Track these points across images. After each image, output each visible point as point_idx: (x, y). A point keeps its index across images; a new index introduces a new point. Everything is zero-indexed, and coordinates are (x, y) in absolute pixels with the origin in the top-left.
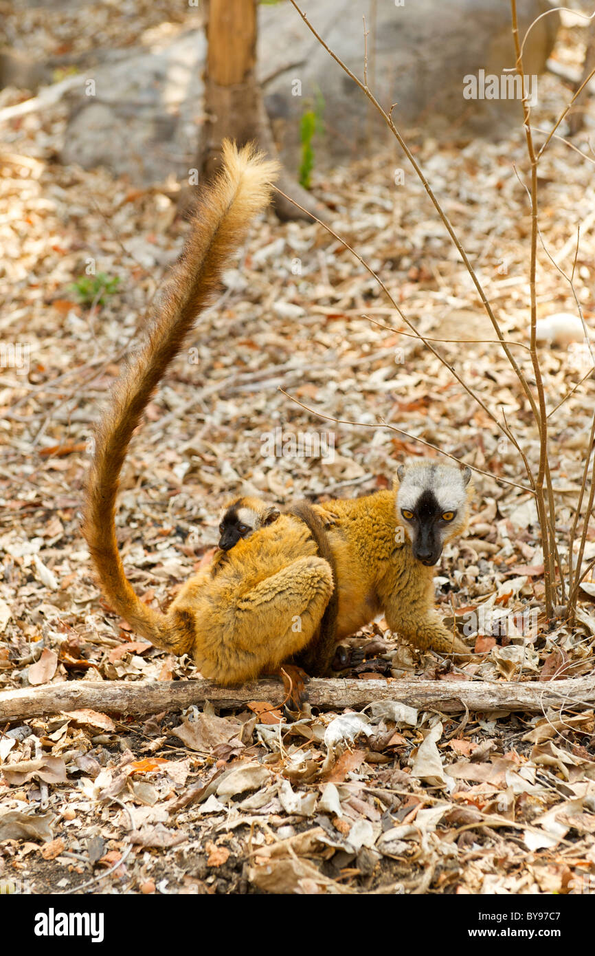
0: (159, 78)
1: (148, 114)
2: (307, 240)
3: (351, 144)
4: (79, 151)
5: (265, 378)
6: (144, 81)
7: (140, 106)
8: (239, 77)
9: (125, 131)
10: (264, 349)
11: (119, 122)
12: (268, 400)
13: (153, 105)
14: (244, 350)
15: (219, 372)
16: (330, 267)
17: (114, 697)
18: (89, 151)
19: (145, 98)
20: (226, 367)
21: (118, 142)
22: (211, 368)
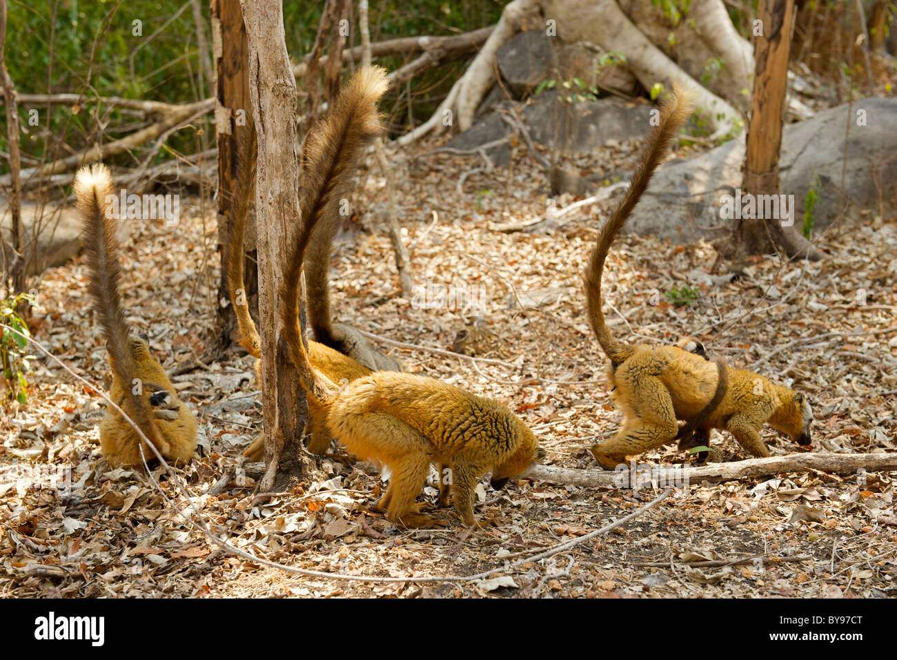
0: (688, 178)
1: (683, 200)
2: (817, 269)
3: (824, 219)
4: (635, 224)
5: (815, 342)
6: (678, 180)
7: (677, 196)
8: (768, 168)
9: (667, 211)
10: (809, 327)
11: (662, 206)
12: (825, 352)
13: (686, 195)
14: (795, 327)
15: (781, 339)
16: (838, 284)
17: (832, 463)
18: (642, 224)
19: (680, 190)
20: (785, 336)
21: (662, 218)
22: (776, 337)
